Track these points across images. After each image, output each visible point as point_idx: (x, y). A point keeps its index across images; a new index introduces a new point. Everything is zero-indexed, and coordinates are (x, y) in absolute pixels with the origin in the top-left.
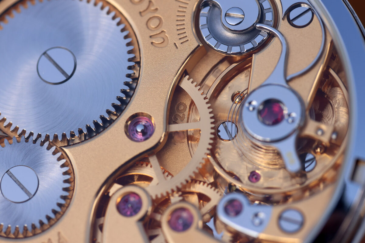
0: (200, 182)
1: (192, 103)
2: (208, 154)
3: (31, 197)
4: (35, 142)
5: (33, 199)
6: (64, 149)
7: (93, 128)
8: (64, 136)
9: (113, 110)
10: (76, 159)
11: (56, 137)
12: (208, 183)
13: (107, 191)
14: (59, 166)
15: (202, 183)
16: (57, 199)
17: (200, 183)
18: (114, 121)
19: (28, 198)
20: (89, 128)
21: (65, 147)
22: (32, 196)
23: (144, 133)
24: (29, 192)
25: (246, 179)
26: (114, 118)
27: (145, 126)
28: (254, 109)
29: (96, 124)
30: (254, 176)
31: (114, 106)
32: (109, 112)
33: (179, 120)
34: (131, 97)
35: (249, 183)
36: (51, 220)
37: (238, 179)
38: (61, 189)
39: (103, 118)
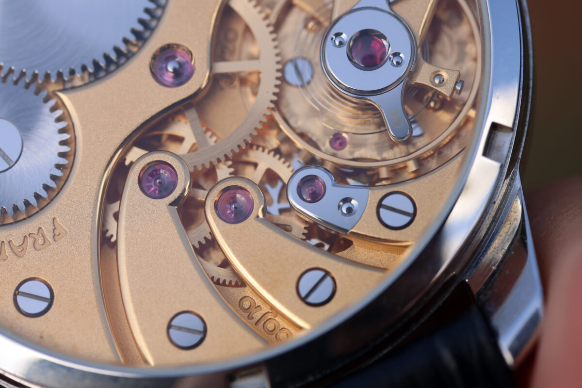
0: (258, 147)
1: (247, 29)
2: (273, 109)
3: (11, 165)
4: (16, 83)
5: (14, 168)
6: (61, 95)
7: (103, 64)
8: (60, 75)
9: (132, 38)
10: (78, 109)
11: (47, 76)
12: (270, 148)
13: (122, 159)
14: (53, 120)
15: (261, 149)
16: (51, 170)
17: (257, 149)
18: (134, 54)
19: (8, 167)
20: (96, 64)
21: (60, 91)
22: (13, 163)
23: (177, 73)
24: (8, 157)
25: (328, 145)
26: (134, 49)
27: (180, 64)
28: (341, 43)
29: (107, 58)
30: (338, 141)
31: (134, 32)
32: (126, 41)
33: (227, 56)
34: (159, 19)
35: (332, 150)
36: (41, 200)
37: (315, 145)
38: (56, 154)
39: (117, 50)
